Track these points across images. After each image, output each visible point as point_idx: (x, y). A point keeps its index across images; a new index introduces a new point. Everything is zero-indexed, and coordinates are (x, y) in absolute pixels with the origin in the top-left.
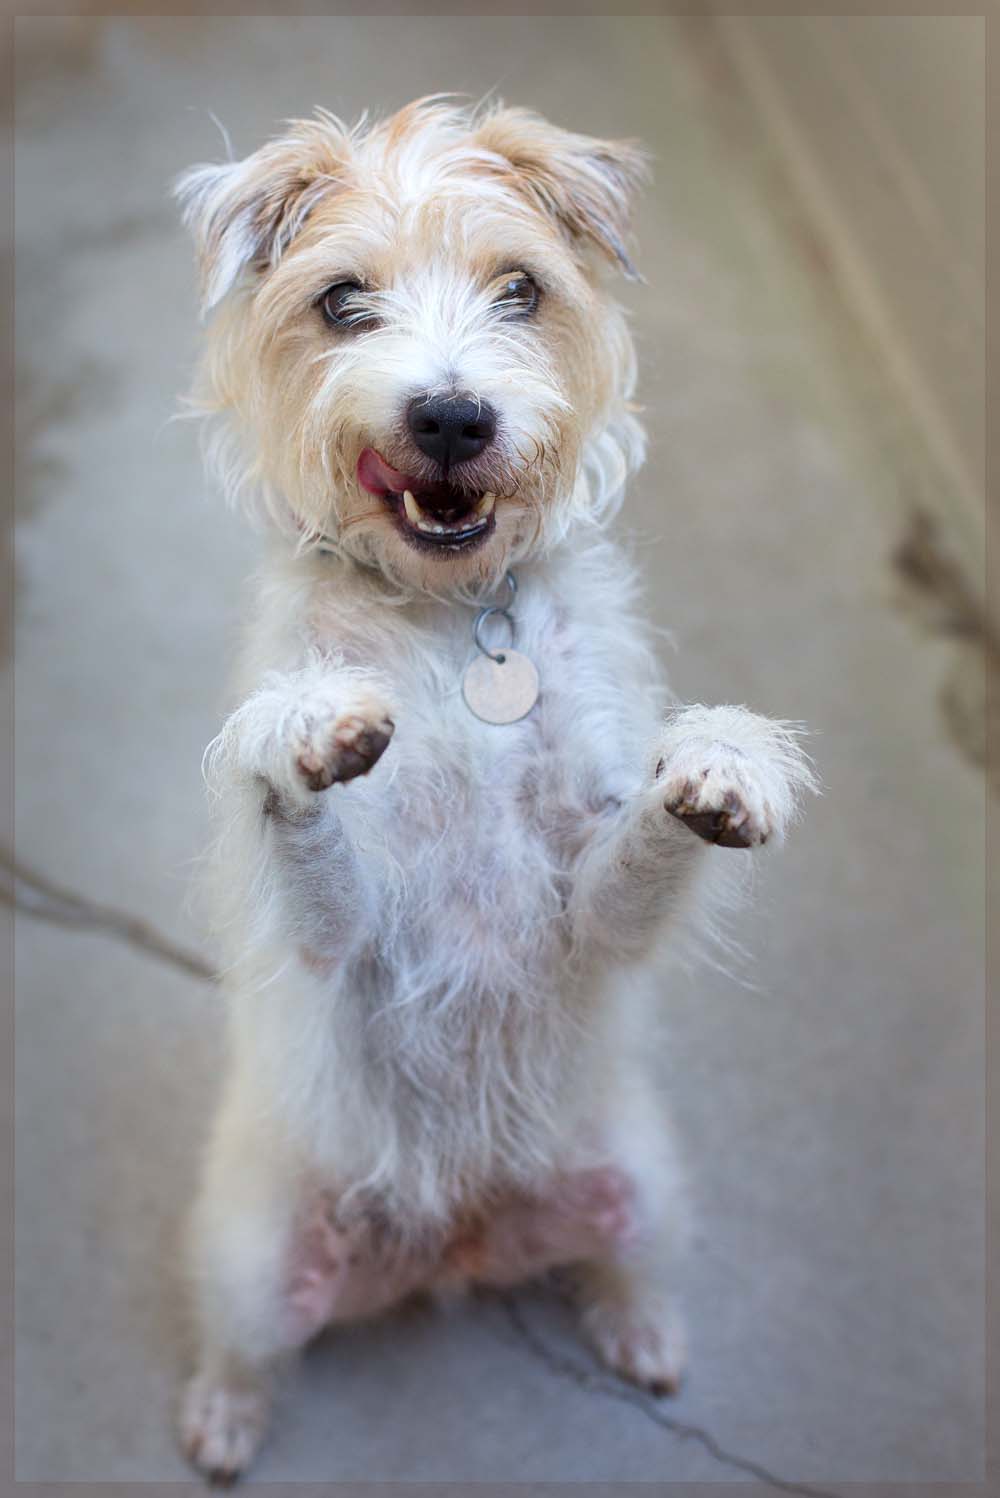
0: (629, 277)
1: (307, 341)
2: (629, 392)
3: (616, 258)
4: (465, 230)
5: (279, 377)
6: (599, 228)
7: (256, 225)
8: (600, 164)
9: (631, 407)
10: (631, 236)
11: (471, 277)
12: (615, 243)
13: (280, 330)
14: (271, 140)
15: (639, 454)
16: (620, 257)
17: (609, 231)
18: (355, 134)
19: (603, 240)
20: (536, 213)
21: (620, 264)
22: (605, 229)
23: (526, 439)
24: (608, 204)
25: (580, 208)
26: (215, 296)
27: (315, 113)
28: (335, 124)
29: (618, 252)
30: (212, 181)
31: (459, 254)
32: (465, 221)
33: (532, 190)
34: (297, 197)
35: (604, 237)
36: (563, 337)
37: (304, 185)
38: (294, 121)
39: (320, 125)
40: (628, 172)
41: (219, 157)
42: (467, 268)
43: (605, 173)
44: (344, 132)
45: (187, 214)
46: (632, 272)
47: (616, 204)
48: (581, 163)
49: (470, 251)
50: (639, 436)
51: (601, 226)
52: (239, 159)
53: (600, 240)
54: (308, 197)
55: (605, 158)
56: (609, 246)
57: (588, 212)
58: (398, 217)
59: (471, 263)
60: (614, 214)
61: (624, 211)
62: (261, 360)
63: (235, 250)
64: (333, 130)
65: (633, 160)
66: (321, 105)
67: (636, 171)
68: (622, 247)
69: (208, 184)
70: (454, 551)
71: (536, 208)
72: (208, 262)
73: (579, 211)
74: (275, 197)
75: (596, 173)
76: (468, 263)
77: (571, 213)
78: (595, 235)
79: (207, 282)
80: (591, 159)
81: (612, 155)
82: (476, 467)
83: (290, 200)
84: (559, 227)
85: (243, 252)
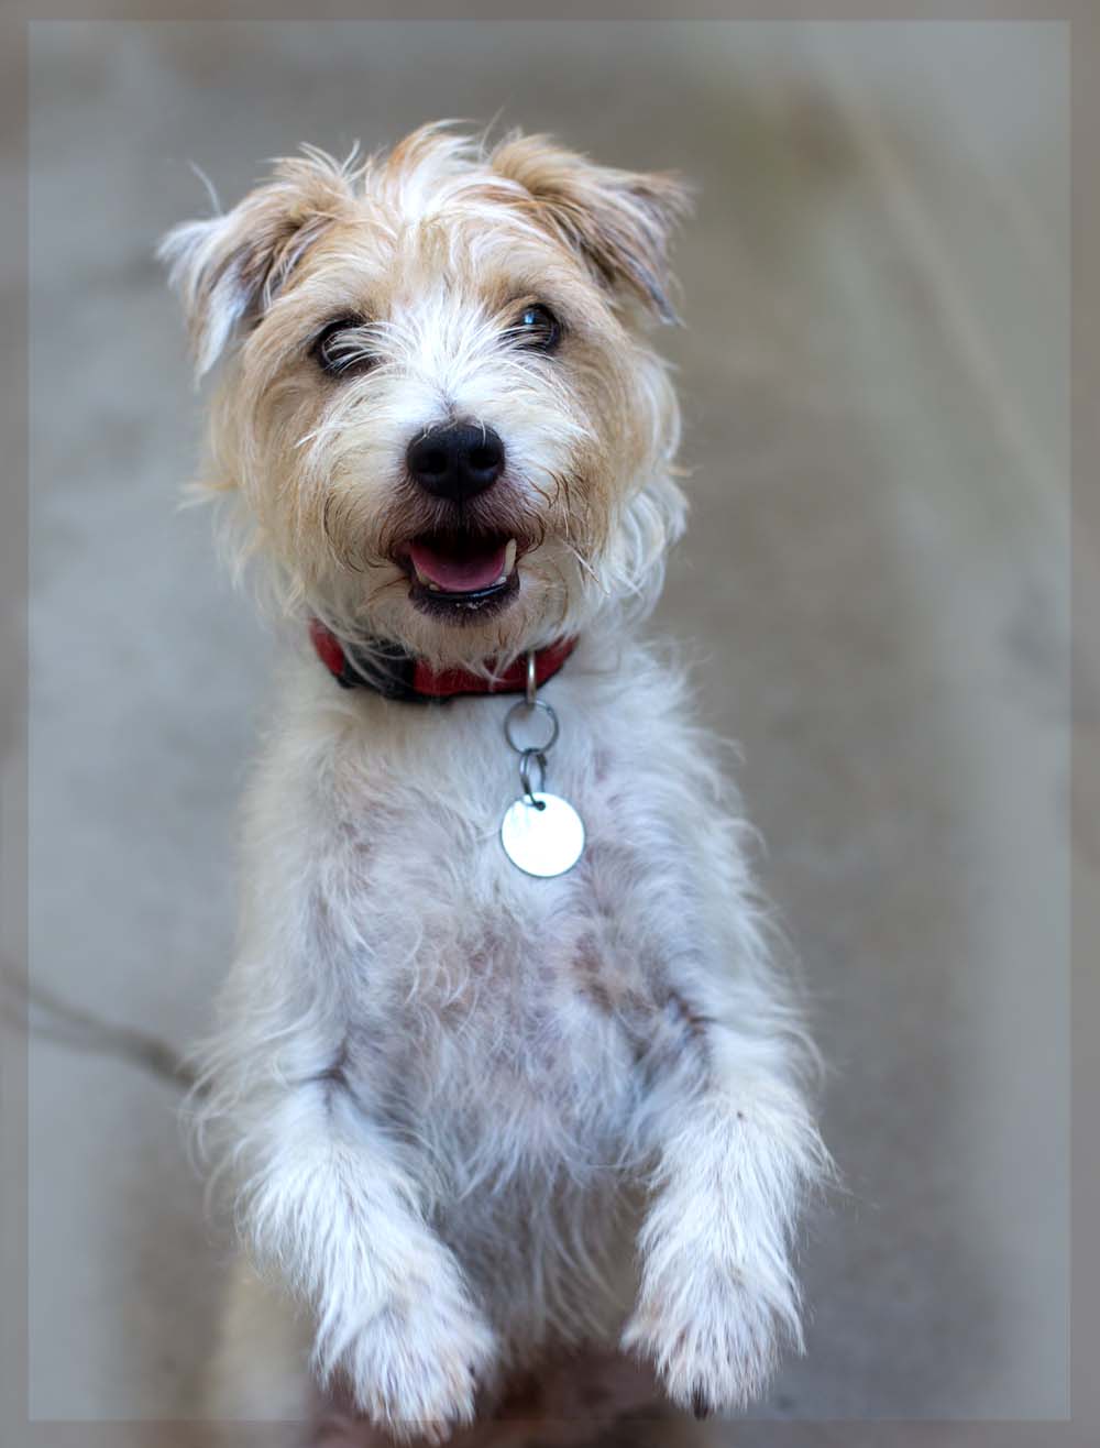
0: (666, 321)
1: (304, 392)
2: (670, 453)
3: (649, 298)
4: (474, 256)
5: (272, 433)
6: (631, 264)
7: (245, 277)
8: (636, 198)
9: (673, 470)
10: (670, 275)
11: (479, 303)
12: (648, 281)
13: (273, 382)
14: (258, 185)
15: (679, 524)
16: (655, 297)
17: (643, 268)
18: (348, 168)
19: (636, 277)
20: (555, 241)
21: (655, 305)
22: (639, 267)
23: (543, 473)
24: (642, 239)
25: (610, 242)
26: (207, 362)
27: (303, 150)
28: (326, 161)
29: (651, 290)
30: (198, 239)
31: (467, 279)
32: (474, 246)
33: (553, 220)
34: (286, 241)
35: (637, 275)
36: (590, 377)
37: (293, 227)
38: (279, 160)
39: (311, 164)
40: (669, 207)
41: (204, 212)
42: (476, 295)
43: (640, 207)
44: (337, 168)
45: (174, 277)
46: (668, 315)
47: (652, 242)
48: (613, 196)
49: (479, 276)
50: (680, 501)
51: (635, 263)
52: (226, 211)
53: (634, 279)
54: (300, 240)
55: (640, 192)
56: (641, 284)
57: (620, 247)
58: (395, 243)
59: (480, 289)
60: (649, 250)
61: (661, 246)
62: (255, 417)
63: (224, 310)
64: (325, 169)
65: (674, 193)
66: (309, 142)
67: (677, 206)
68: (658, 287)
69: (193, 243)
70: (470, 610)
71: (555, 236)
72: (198, 326)
73: (610, 246)
74: (263, 245)
75: (629, 205)
76: (477, 289)
77: (600, 248)
78: (627, 272)
79: (198, 345)
80: (624, 193)
81: (648, 187)
82: (488, 502)
83: (279, 246)
84: (586, 262)
85: (233, 310)
